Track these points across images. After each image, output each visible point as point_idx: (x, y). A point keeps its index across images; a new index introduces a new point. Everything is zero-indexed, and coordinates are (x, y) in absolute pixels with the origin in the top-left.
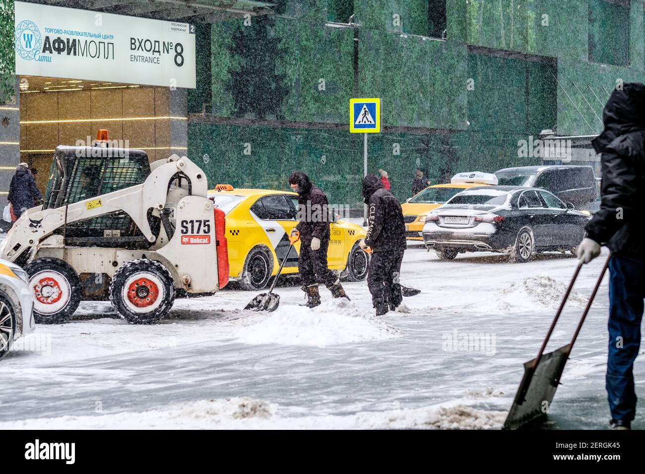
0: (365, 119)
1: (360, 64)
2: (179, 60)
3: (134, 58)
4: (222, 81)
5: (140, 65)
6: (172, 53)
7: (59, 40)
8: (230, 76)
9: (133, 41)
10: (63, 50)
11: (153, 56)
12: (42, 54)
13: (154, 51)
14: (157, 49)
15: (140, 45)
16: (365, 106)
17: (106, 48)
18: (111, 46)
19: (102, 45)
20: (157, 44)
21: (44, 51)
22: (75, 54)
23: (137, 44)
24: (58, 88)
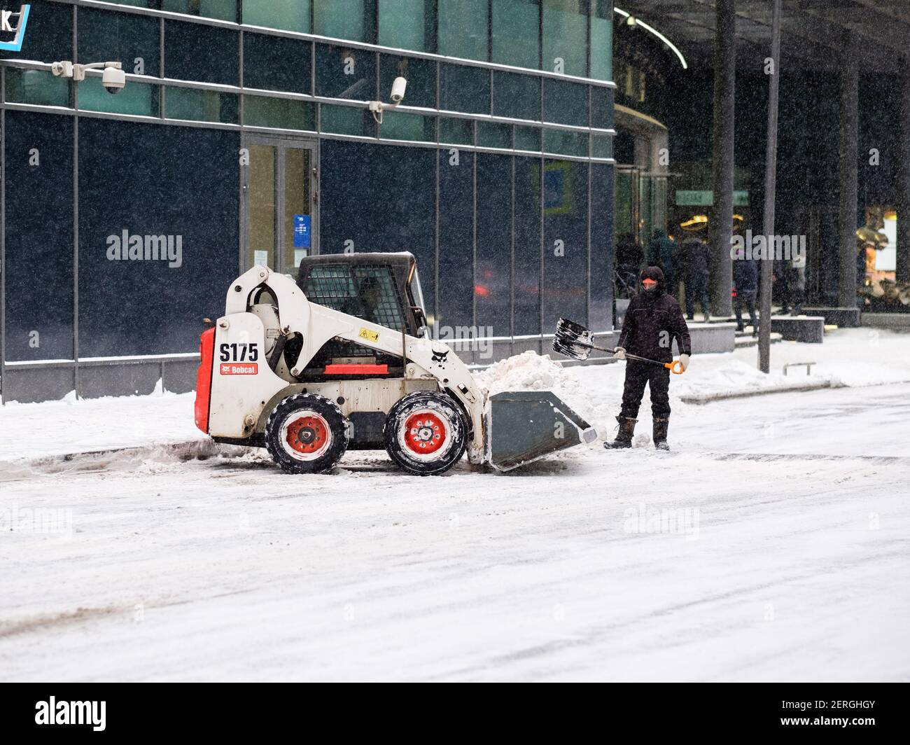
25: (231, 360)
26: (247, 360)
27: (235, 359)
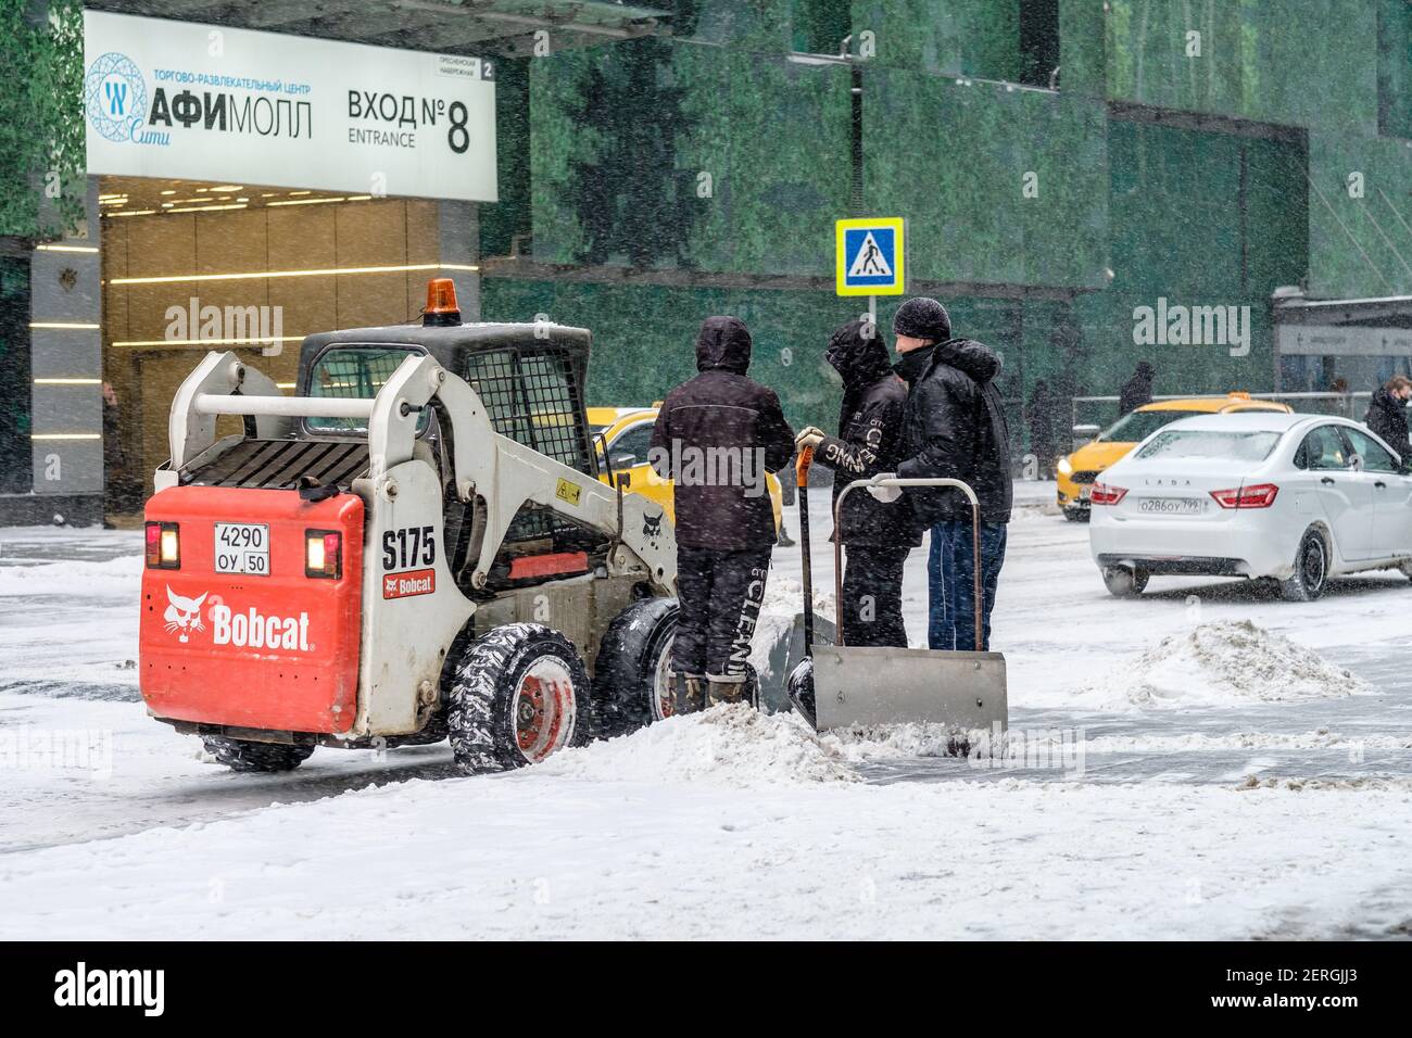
0: (870, 264)
1: (866, 145)
2: (459, 139)
3: (355, 136)
4: (555, 184)
5: (371, 149)
6: (444, 123)
7: (186, 98)
8: (572, 172)
9: (355, 98)
10: (196, 118)
11: (401, 131)
12: (148, 128)
13: (402, 120)
14: (408, 115)
15: (371, 107)
16: (870, 236)
17: (293, 114)
18: (303, 108)
19: (284, 106)
20: (408, 103)
21: (152, 122)
22: (223, 127)
23: (364, 104)
24: (195, 205)
25: (398, 568)
26: (420, 565)
27: (404, 565)
